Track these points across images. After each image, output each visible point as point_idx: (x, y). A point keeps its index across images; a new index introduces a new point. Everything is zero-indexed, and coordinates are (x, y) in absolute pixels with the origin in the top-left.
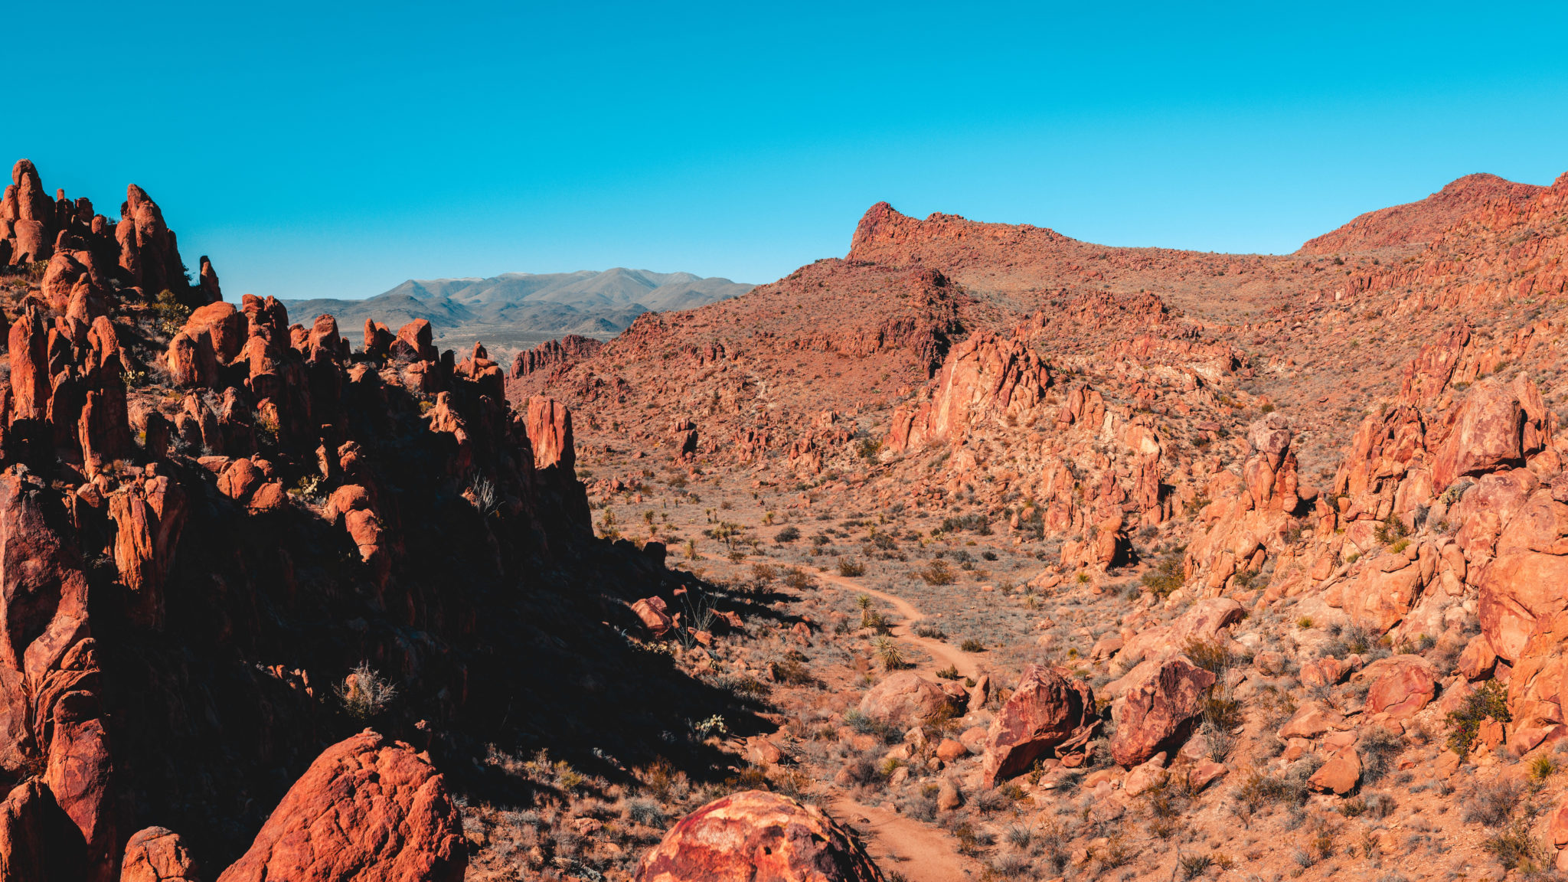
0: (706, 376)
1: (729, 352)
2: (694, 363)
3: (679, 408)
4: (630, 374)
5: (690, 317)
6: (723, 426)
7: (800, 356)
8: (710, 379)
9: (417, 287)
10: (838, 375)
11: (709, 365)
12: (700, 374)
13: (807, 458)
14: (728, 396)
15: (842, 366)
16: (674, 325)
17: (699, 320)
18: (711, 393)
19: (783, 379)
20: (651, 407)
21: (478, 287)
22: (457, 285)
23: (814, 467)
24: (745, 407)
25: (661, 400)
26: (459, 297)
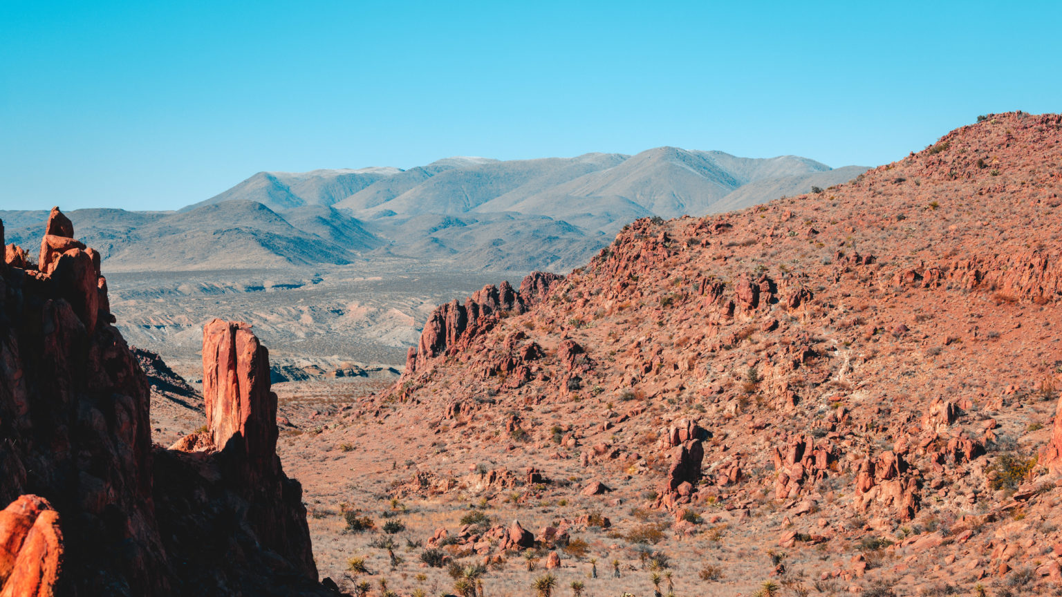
0: (737, 339)
1: (785, 292)
2: (717, 313)
3: (681, 399)
4: (596, 339)
5: (723, 227)
6: (761, 438)
7: (923, 299)
8: (744, 344)
9: (276, 185)
10: (995, 337)
11: (743, 318)
12: (726, 335)
13: (889, 489)
14: (775, 376)
15: (1004, 320)
16: (692, 242)
17: (741, 233)
18: (744, 371)
19: (886, 344)
20: (628, 398)
21: (391, 185)
22: (351, 183)
23: (901, 506)
24: (807, 398)
25: (650, 385)
26: (354, 206)
